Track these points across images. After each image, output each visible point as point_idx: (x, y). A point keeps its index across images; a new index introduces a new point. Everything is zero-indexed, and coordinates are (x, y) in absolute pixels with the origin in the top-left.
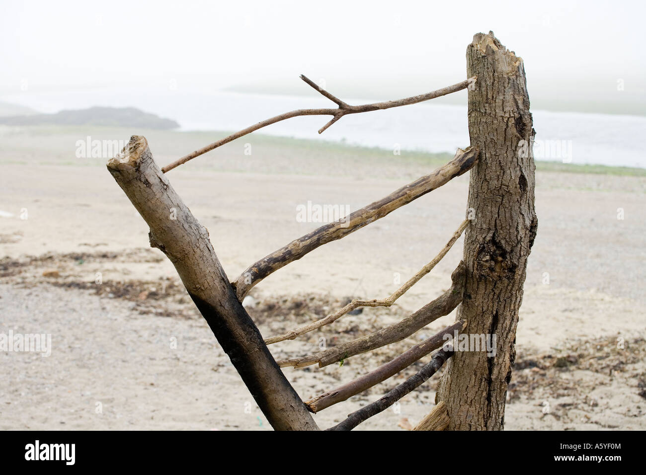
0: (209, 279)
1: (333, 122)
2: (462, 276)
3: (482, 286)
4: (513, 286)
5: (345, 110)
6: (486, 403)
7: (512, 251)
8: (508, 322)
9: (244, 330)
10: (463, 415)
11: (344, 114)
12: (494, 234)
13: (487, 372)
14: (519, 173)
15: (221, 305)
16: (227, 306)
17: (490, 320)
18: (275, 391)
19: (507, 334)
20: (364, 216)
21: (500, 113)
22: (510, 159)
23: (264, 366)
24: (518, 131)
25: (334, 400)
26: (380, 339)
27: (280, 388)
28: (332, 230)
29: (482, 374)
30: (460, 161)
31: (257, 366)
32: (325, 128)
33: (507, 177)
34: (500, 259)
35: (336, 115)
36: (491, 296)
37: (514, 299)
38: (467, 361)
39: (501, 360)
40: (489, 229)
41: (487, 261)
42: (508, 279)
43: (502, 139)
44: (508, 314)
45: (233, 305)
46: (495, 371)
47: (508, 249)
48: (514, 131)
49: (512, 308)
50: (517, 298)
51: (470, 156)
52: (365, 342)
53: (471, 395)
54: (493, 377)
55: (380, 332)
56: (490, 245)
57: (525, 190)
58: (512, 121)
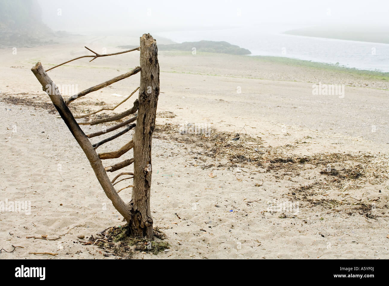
0: (57, 99)
1: (94, 59)
2: (136, 103)
3: (141, 106)
4: (150, 106)
5: (98, 56)
6: (143, 140)
7: (149, 96)
8: (149, 117)
9: (67, 113)
10: (137, 143)
11: (97, 57)
12: (144, 91)
13: (143, 131)
14: (151, 74)
15: (60, 107)
16: (62, 107)
17: (143, 116)
18: (76, 131)
19: (149, 120)
20: (103, 85)
21: (145, 57)
22: (148, 70)
23: (73, 123)
24: (150, 62)
25: (95, 135)
26: (110, 119)
27: (77, 130)
28: (94, 88)
29: (142, 132)
30: (134, 70)
31: (70, 124)
32: (91, 61)
33: (147, 75)
34: (146, 98)
35: (95, 57)
36: (144, 109)
37: (150, 110)
38: (138, 128)
39: (147, 128)
40: (143, 90)
41: (142, 99)
42: (148, 104)
43: (146, 64)
44: (149, 114)
45: (64, 107)
46: (145, 131)
47: (148, 96)
48: (149, 62)
49: (150, 113)
50: (151, 110)
51: (138, 69)
52: (105, 120)
53: (139, 138)
54: (145, 132)
55: (110, 117)
56: (143, 94)
57: (153, 79)
58: (148, 59)
